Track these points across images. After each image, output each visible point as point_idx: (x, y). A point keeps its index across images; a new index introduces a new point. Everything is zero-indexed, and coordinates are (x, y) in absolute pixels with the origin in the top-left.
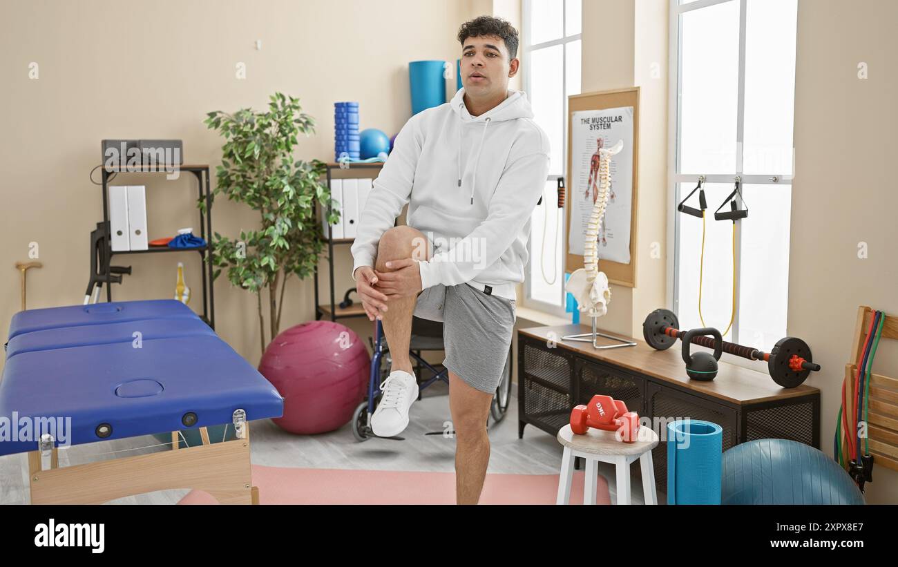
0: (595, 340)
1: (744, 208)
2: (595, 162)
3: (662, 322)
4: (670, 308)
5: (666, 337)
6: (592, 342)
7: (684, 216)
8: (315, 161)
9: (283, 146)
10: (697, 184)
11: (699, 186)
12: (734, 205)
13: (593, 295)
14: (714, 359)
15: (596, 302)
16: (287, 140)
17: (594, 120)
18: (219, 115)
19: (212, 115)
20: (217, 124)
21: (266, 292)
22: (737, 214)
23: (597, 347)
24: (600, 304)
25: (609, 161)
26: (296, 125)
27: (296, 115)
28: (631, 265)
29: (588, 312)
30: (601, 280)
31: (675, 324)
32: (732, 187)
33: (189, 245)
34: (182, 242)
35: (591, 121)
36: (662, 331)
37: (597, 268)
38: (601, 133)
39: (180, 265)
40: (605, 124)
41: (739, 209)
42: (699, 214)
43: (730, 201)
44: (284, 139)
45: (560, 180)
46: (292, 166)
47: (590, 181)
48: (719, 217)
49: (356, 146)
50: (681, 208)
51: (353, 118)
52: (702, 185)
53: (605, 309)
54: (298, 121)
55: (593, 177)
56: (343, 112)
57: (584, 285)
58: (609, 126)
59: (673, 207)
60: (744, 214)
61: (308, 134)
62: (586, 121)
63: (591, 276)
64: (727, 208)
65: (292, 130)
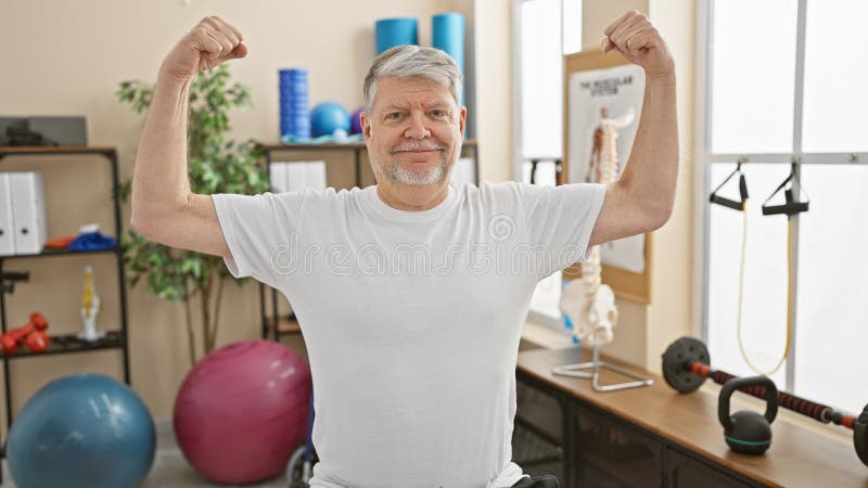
0: (596, 376)
1: (803, 200)
2: (598, 138)
3: (687, 354)
4: (697, 335)
5: (692, 376)
6: (591, 379)
7: (715, 208)
8: (251, 141)
9: (212, 123)
10: (735, 166)
11: (739, 169)
12: (789, 194)
13: (592, 318)
14: (766, 422)
15: (597, 326)
16: (216, 118)
17: (596, 84)
18: (134, 86)
19: (126, 85)
20: (131, 96)
21: (196, 302)
22: (793, 208)
23: (599, 388)
24: (602, 329)
25: (615, 136)
26: (229, 98)
27: (229, 84)
28: (645, 277)
29: (586, 338)
30: (605, 297)
31: (705, 358)
32: (786, 170)
33: (92, 246)
34: (84, 243)
35: (593, 87)
36: (686, 367)
37: (599, 280)
38: (606, 100)
39: (89, 270)
40: (610, 87)
41: (795, 200)
42: (739, 207)
43: (783, 191)
44: (212, 115)
45: (558, 162)
46: (222, 147)
47: (592, 164)
48: (768, 211)
49: (304, 123)
50: (714, 199)
51: (300, 87)
52: (743, 167)
53: (610, 334)
54: (230, 92)
55: (595, 157)
56: (288, 80)
57: (582, 302)
58: (615, 91)
59: (702, 198)
60: (804, 207)
61: (243, 109)
62: (586, 85)
63: (592, 290)
64: (780, 200)
65: (222, 102)
